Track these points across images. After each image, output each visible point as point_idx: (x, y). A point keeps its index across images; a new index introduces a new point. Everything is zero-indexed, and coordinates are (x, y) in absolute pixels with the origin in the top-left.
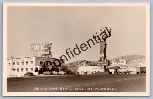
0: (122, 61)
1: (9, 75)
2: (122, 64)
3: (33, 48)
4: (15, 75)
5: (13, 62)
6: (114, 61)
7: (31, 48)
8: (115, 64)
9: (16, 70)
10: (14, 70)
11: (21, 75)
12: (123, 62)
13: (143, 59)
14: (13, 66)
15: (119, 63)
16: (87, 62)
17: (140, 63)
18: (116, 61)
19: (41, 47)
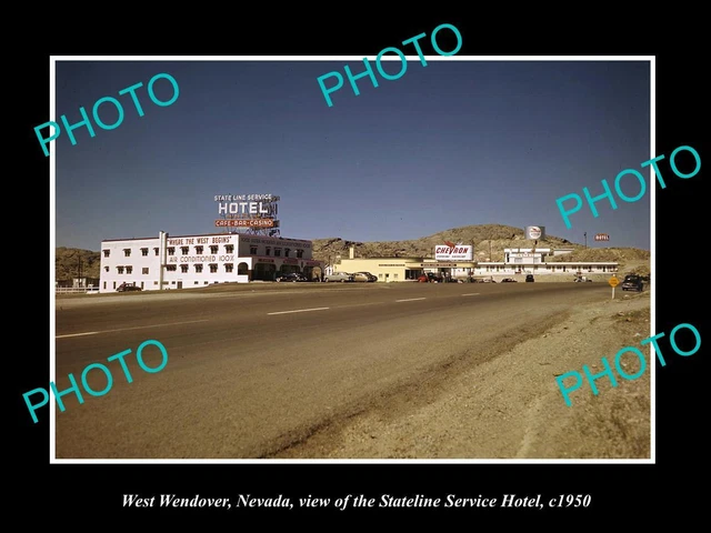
0: (464, 247)
1: (156, 283)
2: (462, 254)
3: (225, 208)
4: (174, 283)
5: (169, 245)
6: (442, 247)
7: (221, 208)
8: (444, 254)
9: (179, 269)
10: (172, 268)
11: (196, 283)
12: (466, 251)
13: (517, 238)
14: (169, 257)
15: (456, 251)
16: (347, 243)
17: (506, 250)
18: (446, 247)
19: (251, 208)
